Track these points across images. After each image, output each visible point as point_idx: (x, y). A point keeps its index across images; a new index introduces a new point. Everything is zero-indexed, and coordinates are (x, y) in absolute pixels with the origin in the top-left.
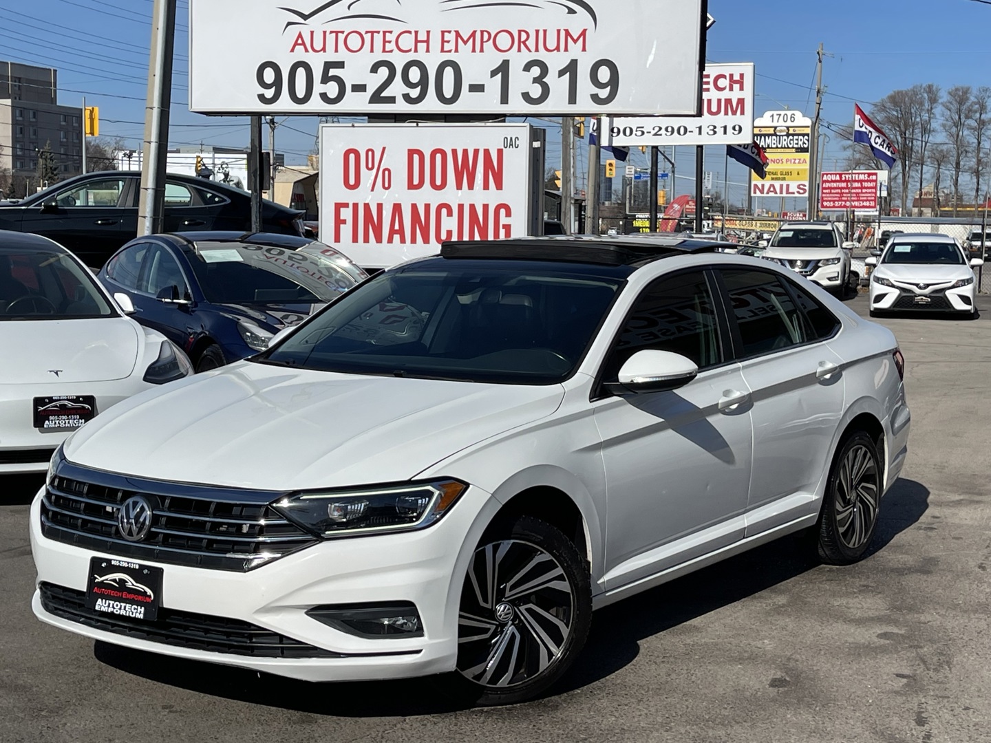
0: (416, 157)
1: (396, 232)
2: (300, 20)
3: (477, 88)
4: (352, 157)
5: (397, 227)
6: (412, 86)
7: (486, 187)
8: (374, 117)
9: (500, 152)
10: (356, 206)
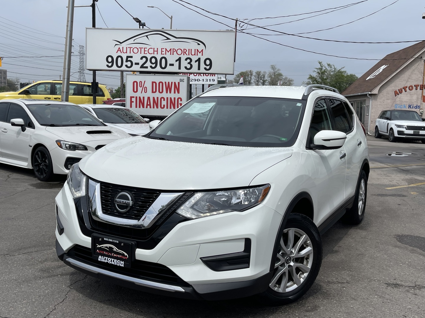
0: (154, 84)
1: (149, 105)
2: (120, 44)
3: (172, 65)
4: (135, 83)
5: (149, 104)
6: (153, 64)
7: (175, 93)
8: (141, 72)
9: (179, 83)
10: (136, 97)
